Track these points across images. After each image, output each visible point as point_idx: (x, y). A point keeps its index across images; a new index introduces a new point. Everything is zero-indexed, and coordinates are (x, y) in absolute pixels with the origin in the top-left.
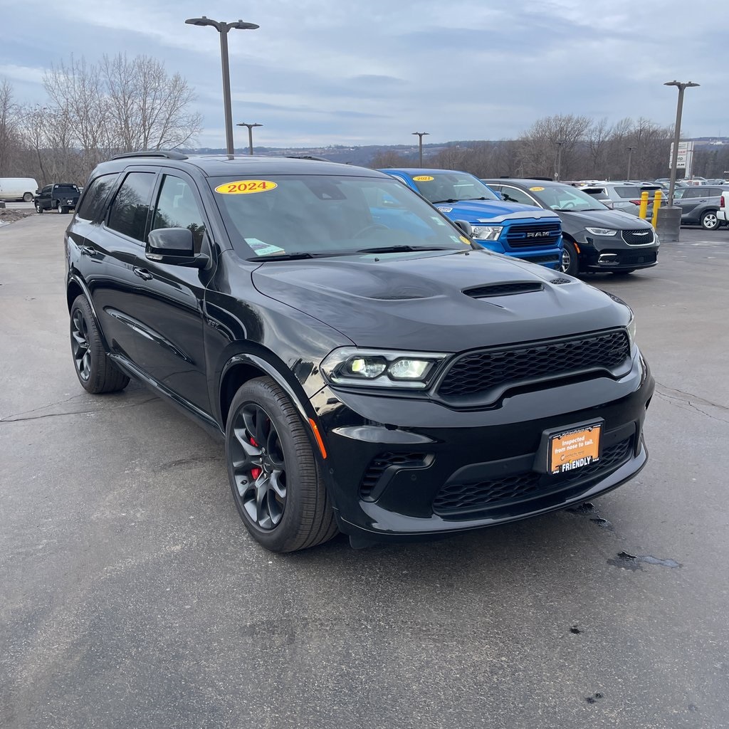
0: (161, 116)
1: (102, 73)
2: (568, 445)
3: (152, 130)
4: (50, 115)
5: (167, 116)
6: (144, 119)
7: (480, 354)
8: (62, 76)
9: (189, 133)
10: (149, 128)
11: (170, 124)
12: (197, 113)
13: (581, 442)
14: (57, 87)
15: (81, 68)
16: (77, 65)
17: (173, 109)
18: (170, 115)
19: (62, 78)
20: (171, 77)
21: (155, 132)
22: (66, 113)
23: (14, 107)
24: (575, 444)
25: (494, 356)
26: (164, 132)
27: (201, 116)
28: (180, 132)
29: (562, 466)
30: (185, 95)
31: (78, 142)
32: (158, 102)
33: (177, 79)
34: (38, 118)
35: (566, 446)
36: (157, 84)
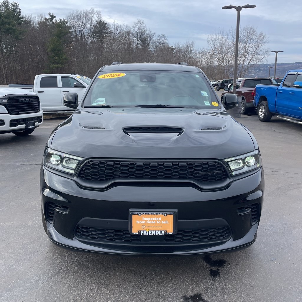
0: (252, 50)
1: (230, 34)
2: (148, 221)
3: (247, 56)
4: (207, 52)
5: (255, 50)
6: (245, 52)
7: (99, 161)
8: (214, 36)
9: (263, 57)
10: (246, 56)
11: (256, 53)
12: (268, 48)
13: (159, 221)
14: (212, 41)
15: (222, 33)
16: (221, 32)
17: (258, 47)
18: (256, 50)
19: (214, 37)
20: (259, 34)
21: (249, 57)
22: (213, 51)
23: (194, 50)
24: (153, 221)
25: (108, 163)
26: (253, 57)
27: (270, 49)
28: (260, 57)
29: (140, 231)
30: (264, 40)
31: (216, 62)
32: (251, 44)
33: (261, 34)
34: (203, 54)
35: (146, 221)
36: (252, 37)
